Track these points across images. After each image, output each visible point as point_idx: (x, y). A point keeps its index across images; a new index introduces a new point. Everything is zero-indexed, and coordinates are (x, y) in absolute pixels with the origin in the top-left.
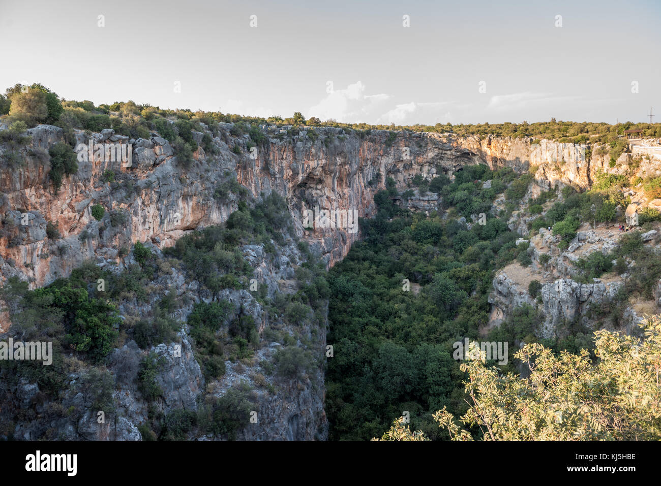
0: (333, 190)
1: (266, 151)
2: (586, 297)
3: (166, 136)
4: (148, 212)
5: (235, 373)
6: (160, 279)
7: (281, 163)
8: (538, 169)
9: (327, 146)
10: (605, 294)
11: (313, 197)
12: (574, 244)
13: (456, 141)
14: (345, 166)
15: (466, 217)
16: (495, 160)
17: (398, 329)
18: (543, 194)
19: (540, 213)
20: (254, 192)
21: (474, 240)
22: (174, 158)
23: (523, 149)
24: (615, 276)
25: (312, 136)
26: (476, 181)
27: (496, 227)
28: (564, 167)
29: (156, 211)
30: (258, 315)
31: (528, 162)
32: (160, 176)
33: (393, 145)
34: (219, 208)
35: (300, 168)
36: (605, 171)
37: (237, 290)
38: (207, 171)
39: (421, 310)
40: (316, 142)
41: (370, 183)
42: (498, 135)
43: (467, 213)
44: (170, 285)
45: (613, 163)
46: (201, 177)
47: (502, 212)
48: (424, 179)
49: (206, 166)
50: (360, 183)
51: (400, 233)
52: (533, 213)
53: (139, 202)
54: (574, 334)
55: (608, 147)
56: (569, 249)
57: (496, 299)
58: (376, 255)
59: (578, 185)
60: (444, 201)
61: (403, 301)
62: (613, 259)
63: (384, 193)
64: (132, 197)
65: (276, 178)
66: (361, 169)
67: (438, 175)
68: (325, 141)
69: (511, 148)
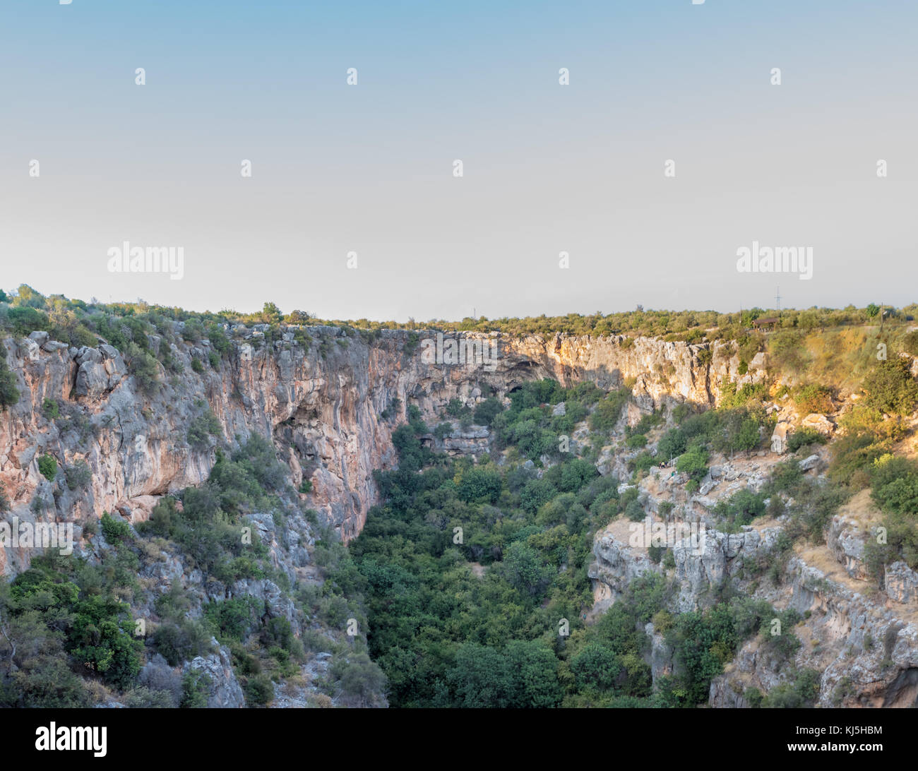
0: (336, 428)
1: (234, 366)
2: (736, 551)
3: (115, 342)
4: (109, 467)
5: (286, 697)
6: (149, 569)
7: (259, 385)
8: (636, 382)
9: (324, 357)
10: (760, 545)
11: (305, 439)
12: (707, 484)
13: (508, 343)
14: (350, 388)
15: (533, 459)
16: (567, 370)
17: (468, 627)
18: (646, 418)
19: (643, 446)
20: (226, 434)
21: (551, 493)
22: (130, 379)
23: (609, 353)
24: (770, 519)
25: (302, 341)
26: (542, 404)
27: (581, 471)
28: (673, 377)
29: (119, 464)
30: (293, 616)
31: (618, 370)
32: (119, 407)
33: (415, 353)
34: (196, 460)
35: (289, 392)
36: (732, 381)
37: (257, 580)
38: (174, 399)
39: (495, 597)
40: (310, 350)
41: (384, 416)
42: (571, 333)
43: (534, 455)
44: (165, 577)
45: (743, 369)
46: (169, 409)
47: (586, 450)
48: (463, 405)
49: (172, 392)
50: (370, 415)
51: (439, 489)
52: (634, 446)
53: (97, 449)
54: (726, 600)
55: (735, 344)
56: (701, 491)
57: (599, 572)
58: (408, 526)
59: (694, 403)
60: (499, 438)
61: (465, 588)
62: (765, 498)
63: (407, 430)
64: (89, 441)
65: (252, 411)
66: (371, 394)
67: (484, 399)
68: (321, 348)
69: (592, 352)
